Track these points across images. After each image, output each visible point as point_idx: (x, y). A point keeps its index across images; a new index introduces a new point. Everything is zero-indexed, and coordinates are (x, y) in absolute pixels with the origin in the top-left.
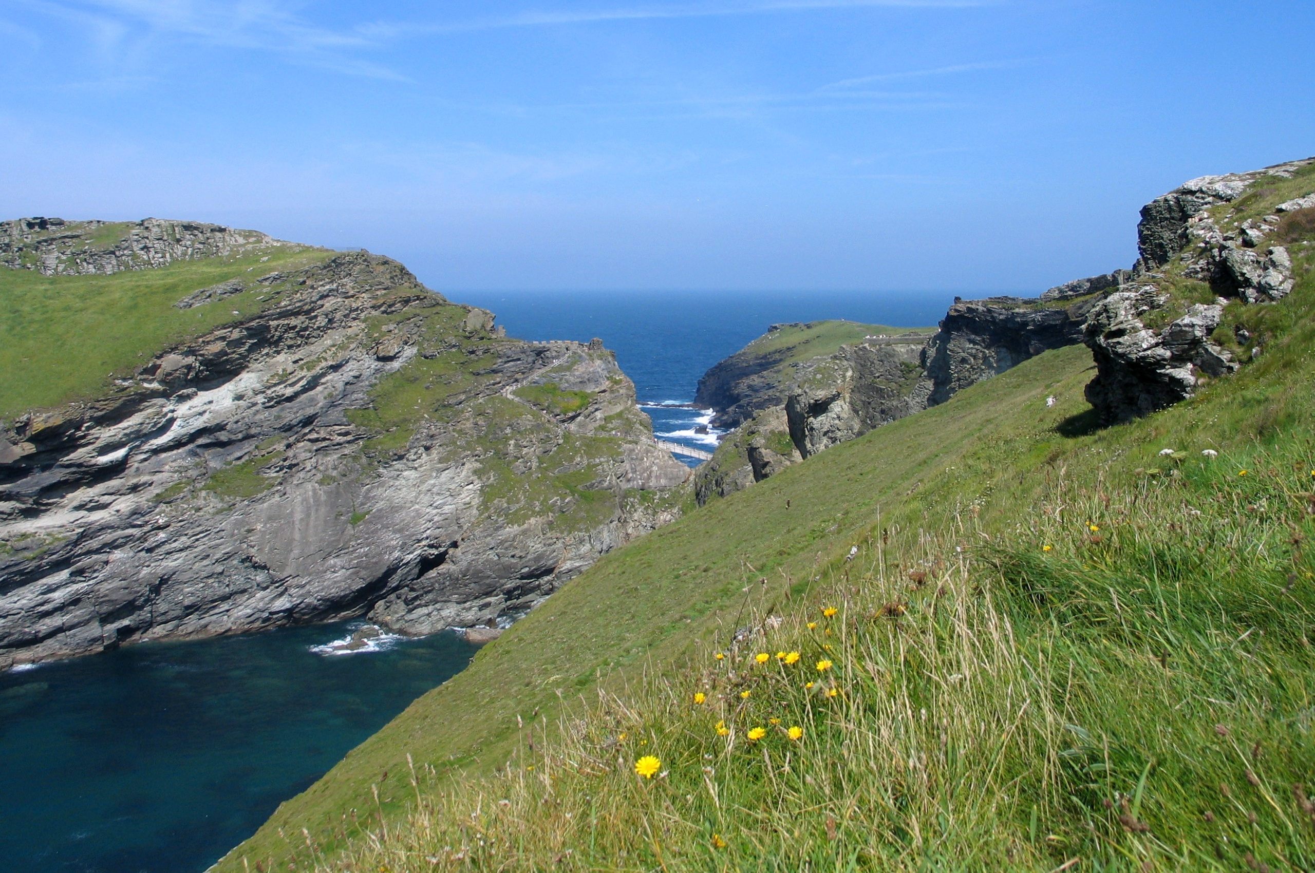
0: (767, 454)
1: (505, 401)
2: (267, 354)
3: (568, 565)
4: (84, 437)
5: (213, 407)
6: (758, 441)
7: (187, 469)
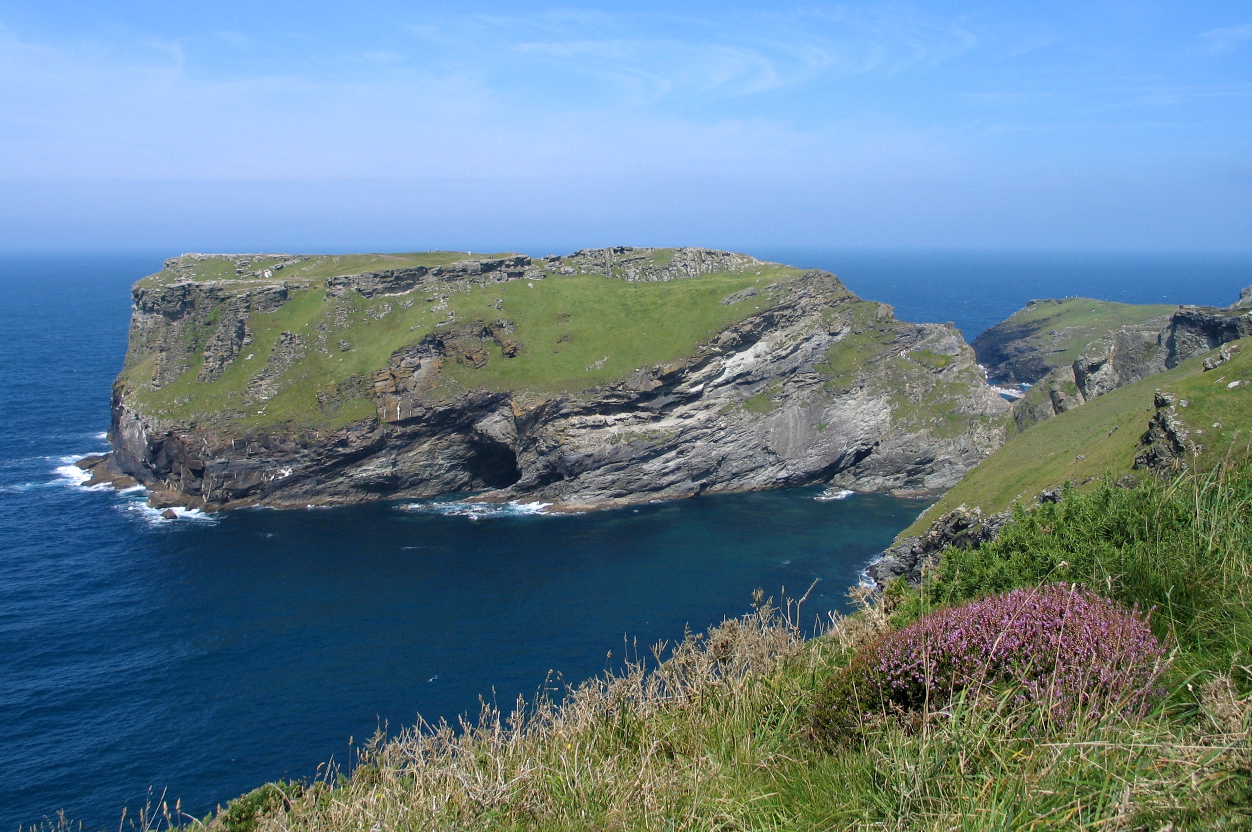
0: (1061, 395)
1: (901, 360)
2: (771, 331)
3: (942, 458)
4: (684, 378)
5: (744, 361)
6: (1056, 387)
7: (733, 396)
